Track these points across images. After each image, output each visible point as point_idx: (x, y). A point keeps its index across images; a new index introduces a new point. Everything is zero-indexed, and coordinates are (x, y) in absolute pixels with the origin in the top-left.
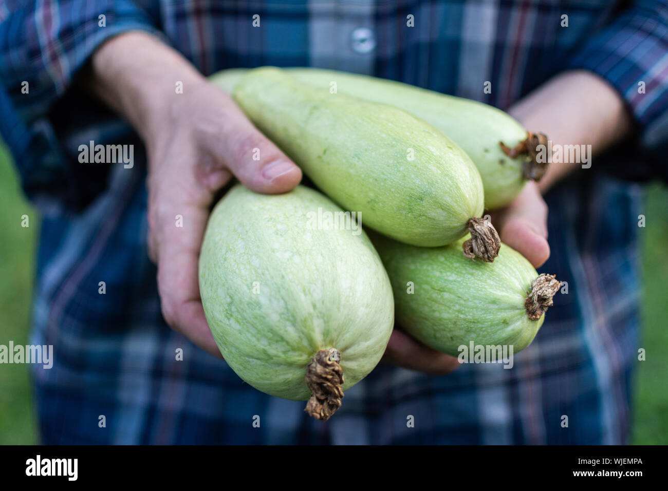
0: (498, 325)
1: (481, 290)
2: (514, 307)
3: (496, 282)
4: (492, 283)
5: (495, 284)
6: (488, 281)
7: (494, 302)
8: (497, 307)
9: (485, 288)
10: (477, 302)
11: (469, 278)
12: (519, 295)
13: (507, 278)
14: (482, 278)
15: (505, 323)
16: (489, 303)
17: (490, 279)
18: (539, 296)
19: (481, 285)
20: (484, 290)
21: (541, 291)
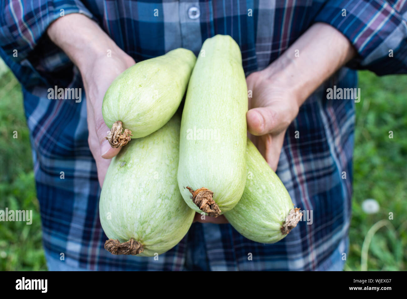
0: (266, 237)
1: (258, 220)
2: (274, 230)
3: (267, 217)
4: (264, 216)
5: (266, 217)
6: (263, 215)
7: (264, 227)
8: (265, 229)
9: (261, 219)
10: (256, 225)
11: (253, 211)
12: (278, 224)
13: (273, 214)
14: (259, 213)
15: (270, 236)
16: (261, 227)
17: (264, 214)
18: (288, 227)
19: (258, 217)
20: (259, 220)
21: (290, 224)
